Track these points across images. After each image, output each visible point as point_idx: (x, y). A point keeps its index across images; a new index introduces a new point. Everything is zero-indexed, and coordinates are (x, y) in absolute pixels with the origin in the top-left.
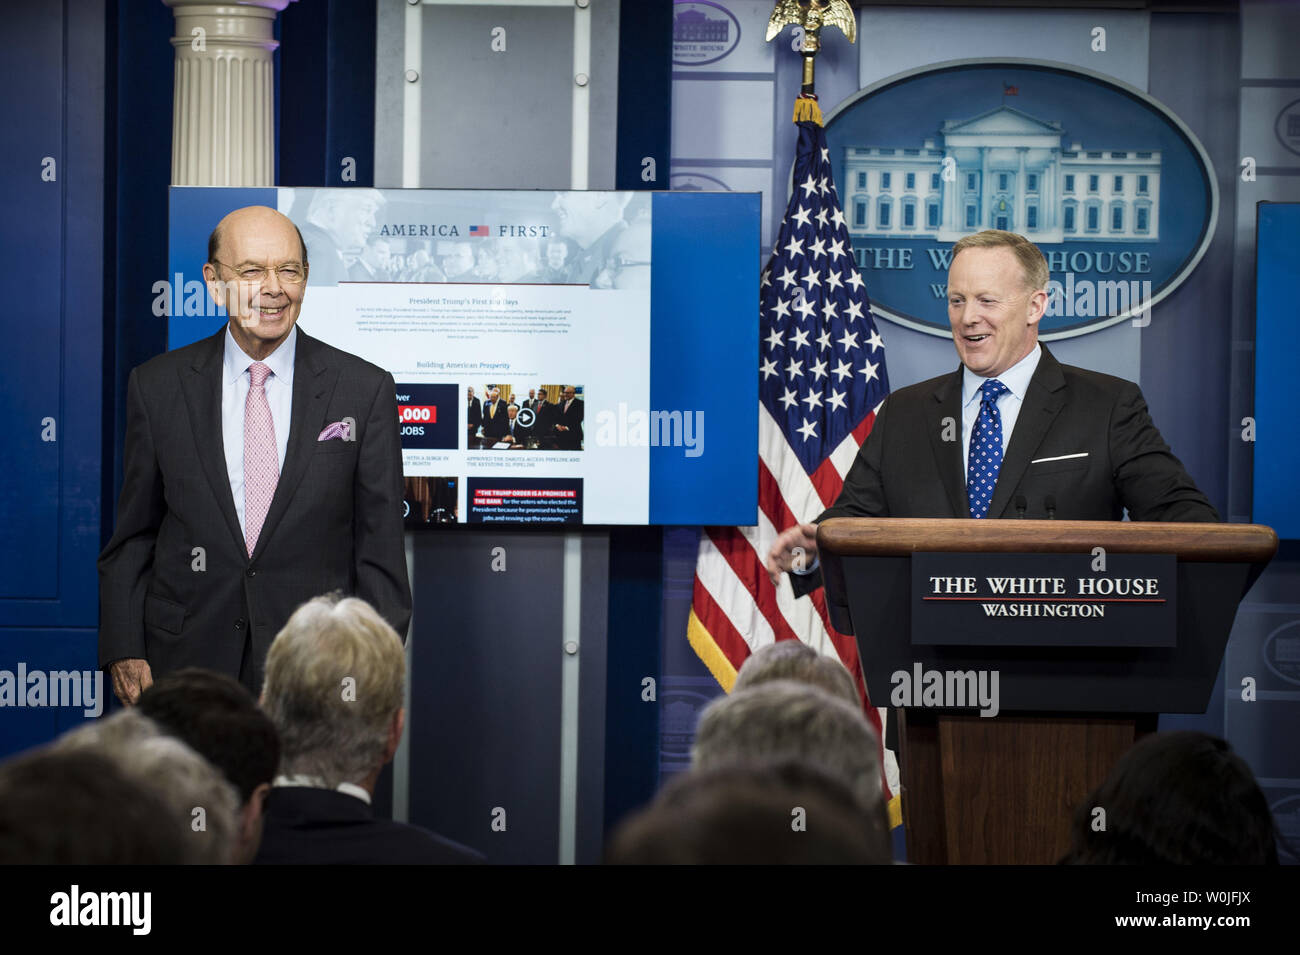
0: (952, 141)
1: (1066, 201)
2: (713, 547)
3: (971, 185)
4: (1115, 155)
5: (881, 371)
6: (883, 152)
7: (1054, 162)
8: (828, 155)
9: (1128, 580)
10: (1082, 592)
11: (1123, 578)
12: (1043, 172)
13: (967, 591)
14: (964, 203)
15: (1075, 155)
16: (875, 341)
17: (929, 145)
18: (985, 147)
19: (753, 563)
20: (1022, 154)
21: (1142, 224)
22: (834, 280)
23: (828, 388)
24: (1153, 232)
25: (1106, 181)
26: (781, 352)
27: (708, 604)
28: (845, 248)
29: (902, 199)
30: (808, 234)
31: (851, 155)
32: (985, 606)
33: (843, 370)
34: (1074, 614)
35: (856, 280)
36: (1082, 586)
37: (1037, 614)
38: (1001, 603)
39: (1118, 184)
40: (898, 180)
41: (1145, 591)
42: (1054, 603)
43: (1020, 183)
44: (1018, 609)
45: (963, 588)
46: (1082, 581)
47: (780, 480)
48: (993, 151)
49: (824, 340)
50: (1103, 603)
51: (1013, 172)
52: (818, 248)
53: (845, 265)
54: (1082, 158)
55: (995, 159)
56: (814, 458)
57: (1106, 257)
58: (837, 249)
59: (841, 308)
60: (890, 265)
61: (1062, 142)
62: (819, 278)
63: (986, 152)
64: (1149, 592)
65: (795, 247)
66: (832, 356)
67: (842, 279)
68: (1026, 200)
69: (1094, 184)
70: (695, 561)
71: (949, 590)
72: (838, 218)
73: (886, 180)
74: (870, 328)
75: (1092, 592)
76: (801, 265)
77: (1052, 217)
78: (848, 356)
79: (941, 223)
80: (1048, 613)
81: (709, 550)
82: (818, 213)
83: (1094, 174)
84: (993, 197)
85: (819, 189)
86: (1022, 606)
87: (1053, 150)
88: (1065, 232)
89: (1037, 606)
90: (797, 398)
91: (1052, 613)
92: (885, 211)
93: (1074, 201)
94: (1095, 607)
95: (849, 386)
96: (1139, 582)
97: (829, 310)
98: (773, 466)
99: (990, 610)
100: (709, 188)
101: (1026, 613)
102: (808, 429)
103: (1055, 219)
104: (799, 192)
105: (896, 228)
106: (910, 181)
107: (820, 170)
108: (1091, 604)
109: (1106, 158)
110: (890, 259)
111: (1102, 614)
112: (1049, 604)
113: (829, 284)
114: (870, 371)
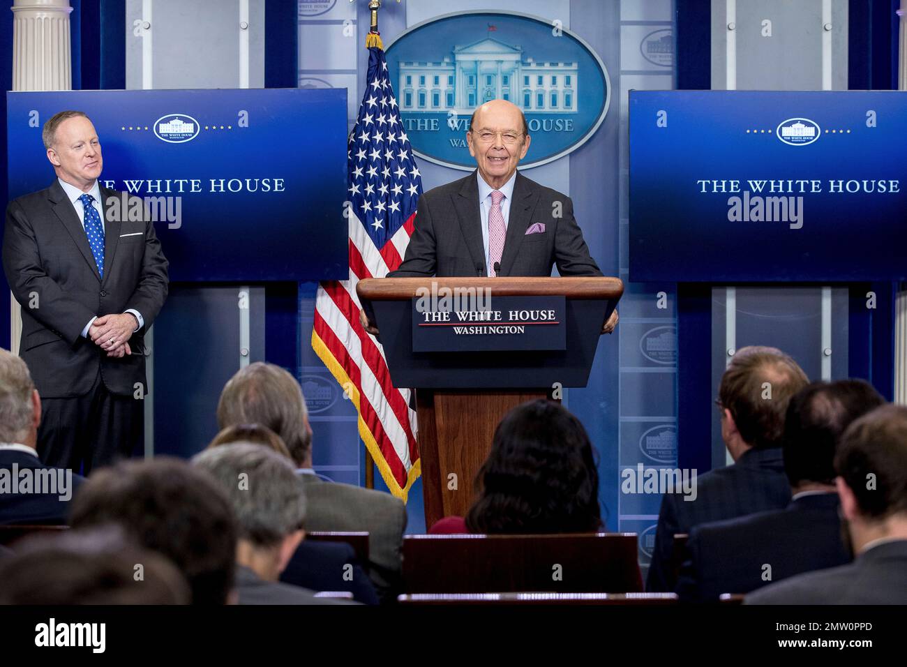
0: (459, 57)
1: (525, 91)
2: (325, 292)
3: (471, 82)
4: (552, 64)
5: (419, 189)
6: (420, 64)
7: (517, 68)
8: (386, 66)
9: (538, 312)
10: (511, 319)
11: (535, 310)
12: (512, 74)
13: (445, 320)
14: (467, 92)
15: (529, 64)
16: (415, 172)
17: (447, 60)
18: (478, 61)
19: (348, 302)
20: (499, 64)
21: (568, 103)
22: (391, 138)
23: (389, 199)
24: (574, 108)
25: (547, 79)
26: (361, 179)
27: (323, 326)
28: (397, 119)
29: (432, 91)
30: (376, 112)
31: (402, 66)
32: (455, 328)
33: (397, 189)
34: (507, 332)
35: (404, 138)
36: (511, 315)
37: (485, 332)
38: (464, 326)
39: (554, 81)
40: (429, 80)
41: (548, 317)
42: (495, 325)
43: (498, 81)
44: (475, 330)
45: (442, 318)
46: (511, 312)
47: (363, 253)
48: (483, 63)
49: (386, 172)
50: (523, 325)
51: (495, 75)
52: (382, 119)
53: (398, 129)
54: (533, 66)
55: (483, 67)
56: (382, 241)
57: (548, 122)
58: (393, 120)
59: (396, 154)
60: (426, 129)
61: (522, 58)
62: (382, 137)
63: (478, 63)
64: (550, 318)
65: (368, 119)
66: (391, 181)
67: (396, 137)
68: (502, 91)
69: (540, 81)
70: (315, 301)
71: (434, 320)
72: (393, 102)
73: (423, 80)
74: (413, 164)
75: (517, 319)
76: (372, 129)
77: (517, 101)
78: (401, 182)
79: (454, 104)
80: (491, 331)
81: (322, 295)
82: (381, 100)
83: (540, 75)
84: (484, 89)
85: (382, 86)
86: (477, 328)
87: (517, 62)
88: (525, 108)
89: (485, 328)
90: (371, 206)
91: (494, 332)
92: (422, 98)
93: (530, 91)
94: (519, 327)
95: (401, 198)
96: (544, 313)
97: (389, 155)
98: (358, 245)
99: (458, 331)
100: (320, 85)
101: (479, 332)
102: (378, 224)
103: (519, 101)
104: (370, 88)
105: (429, 107)
106: (436, 80)
107: (382, 75)
108: (516, 326)
109: (547, 66)
110: (426, 125)
111: (523, 332)
112: (492, 326)
113: (388, 140)
114: (413, 190)
